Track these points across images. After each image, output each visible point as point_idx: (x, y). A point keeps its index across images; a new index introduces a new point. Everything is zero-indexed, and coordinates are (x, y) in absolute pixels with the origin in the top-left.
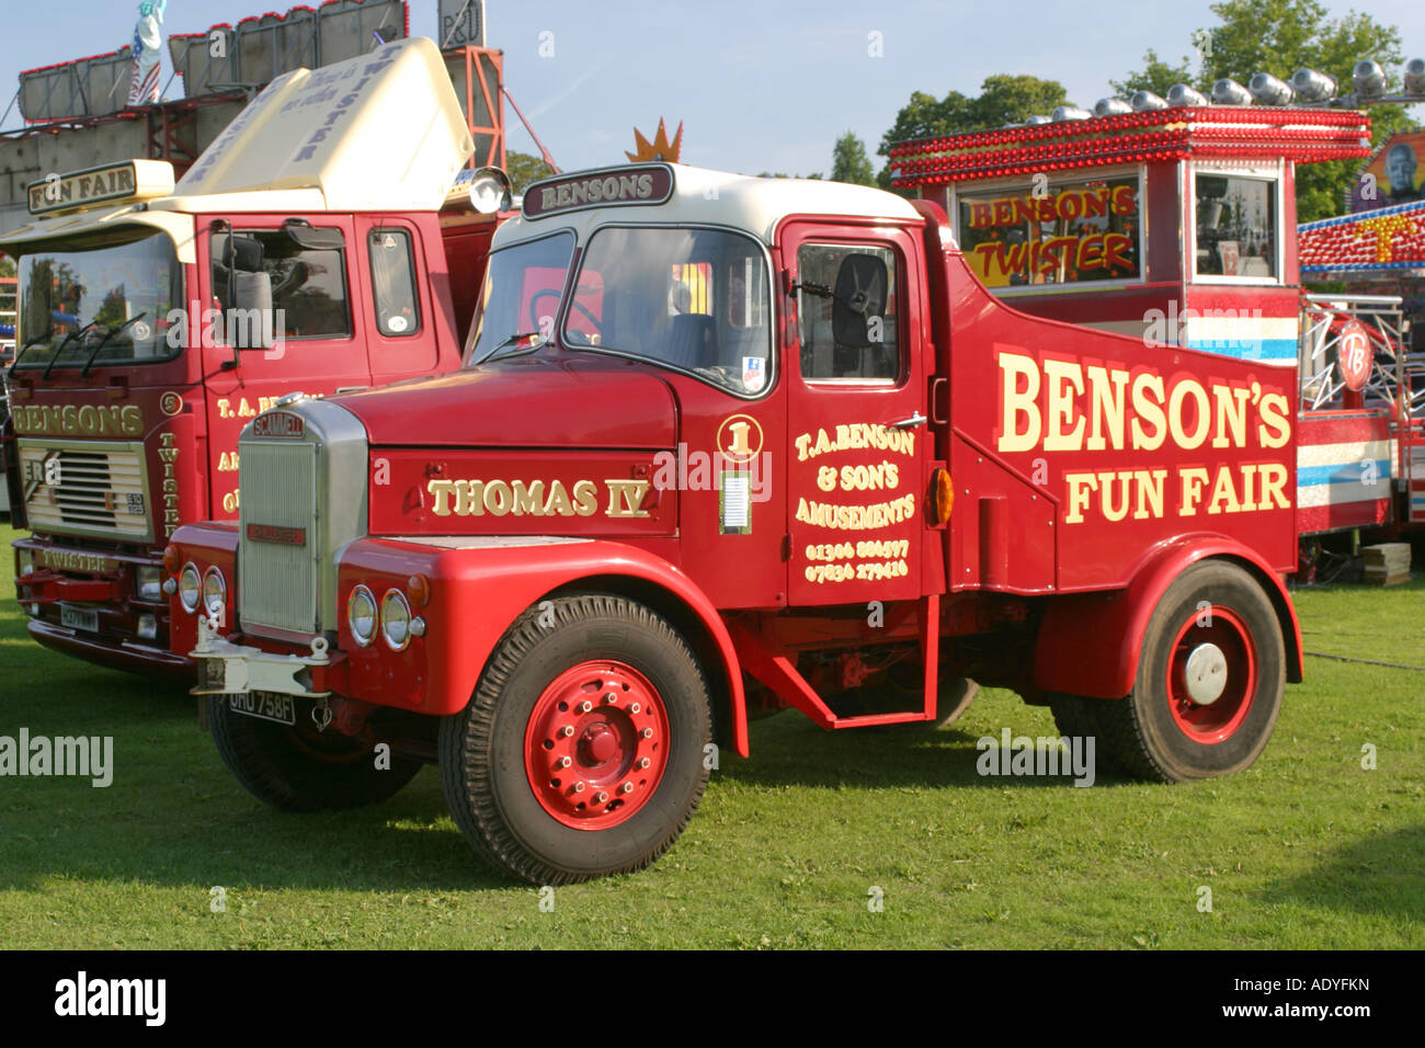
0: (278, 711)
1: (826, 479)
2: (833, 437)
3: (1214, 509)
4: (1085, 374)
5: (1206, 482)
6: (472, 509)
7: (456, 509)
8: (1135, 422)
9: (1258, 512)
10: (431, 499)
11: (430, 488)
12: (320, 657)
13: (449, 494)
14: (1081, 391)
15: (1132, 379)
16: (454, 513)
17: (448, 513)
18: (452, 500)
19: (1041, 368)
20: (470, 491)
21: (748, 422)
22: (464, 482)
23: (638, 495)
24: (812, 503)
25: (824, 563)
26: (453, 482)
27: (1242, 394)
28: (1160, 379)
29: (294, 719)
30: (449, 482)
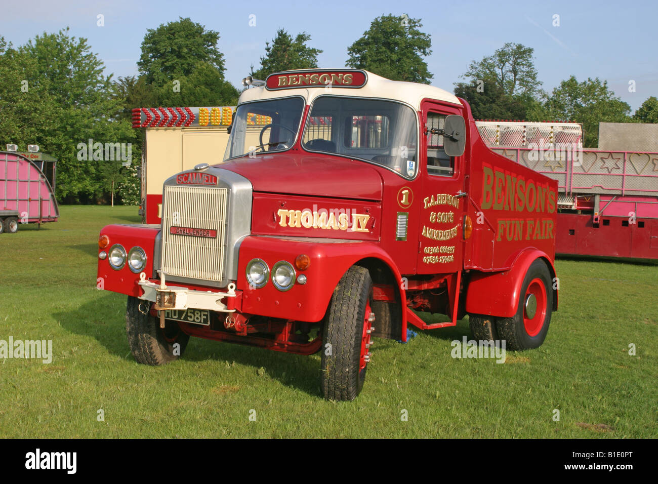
0: (197, 318)
1: (432, 217)
2: (436, 199)
3: (535, 238)
4: (505, 178)
5: (533, 226)
6: (296, 224)
7: (289, 224)
8: (517, 200)
9: (546, 239)
10: (279, 218)
11: (278, 213)
12: (232, 293)
13: (287, 216)
14: (504, 185)
15: (518, 181)
16: (288, 226)
17: (286, 225)
18: (288, 219)
19: (494, 174)
20: (295, 215)
21: (408, 190)
22: (293, 211)
23: (365, 222)
24: (428, 228)
25: (429, 255)
26: (289, 210)
27: (544, 190)
28: (524, 182)
29: (209, 323)
30: (287, 210)
